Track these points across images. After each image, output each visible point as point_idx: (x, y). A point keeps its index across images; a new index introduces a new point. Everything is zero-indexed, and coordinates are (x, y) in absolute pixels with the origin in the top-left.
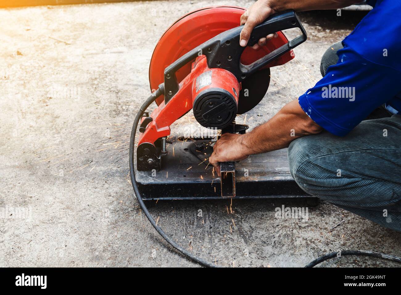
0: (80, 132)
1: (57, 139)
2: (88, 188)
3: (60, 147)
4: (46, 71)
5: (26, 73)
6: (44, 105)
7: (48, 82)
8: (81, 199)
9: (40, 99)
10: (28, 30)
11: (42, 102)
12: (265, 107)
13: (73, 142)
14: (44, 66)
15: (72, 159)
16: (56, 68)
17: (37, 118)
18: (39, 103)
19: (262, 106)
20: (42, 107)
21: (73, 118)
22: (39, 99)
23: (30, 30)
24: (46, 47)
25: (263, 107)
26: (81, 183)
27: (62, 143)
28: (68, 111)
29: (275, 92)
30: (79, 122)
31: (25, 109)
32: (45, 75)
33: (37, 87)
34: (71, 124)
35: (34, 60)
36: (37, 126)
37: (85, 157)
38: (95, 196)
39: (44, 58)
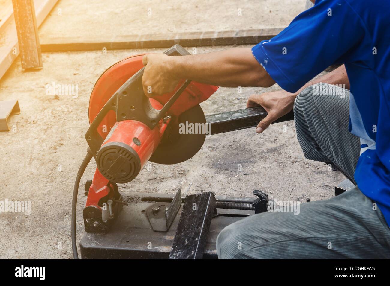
0: (71, 182)
1: (48, 188)
2: (50, 243)
3: (46, 197)
4: (71, 117)
5: (53, 117)
6: (53, 152)
7: (67, 128)
8: (38, 255)
9: (53, 146)
10: (75, 74)
11: (53, 148)
12: (255, 165)
13: (60, 192)
14: (72, 112)
15: (51, 211)
16: (81, 114)
17: (41, 165)
18: (50, 149)
19: (252, 164)
20: (50, 154)
21: (71, 167)
22: (51, 145)
23: (77, 74)
24: (83, 92)
25: (252, 166)
26: (47, 237)
27: (49, 193)
28: (70, 159)
29: (272, 150)
30: (74, 171)
31: (35, 155)
32: (68, 120)
33: (56, 133)
34: (66, 173)
35: (66, 104)
36: (37, 173)
37: (63, 210)
38: (52, 253)
39: (76, 103)
